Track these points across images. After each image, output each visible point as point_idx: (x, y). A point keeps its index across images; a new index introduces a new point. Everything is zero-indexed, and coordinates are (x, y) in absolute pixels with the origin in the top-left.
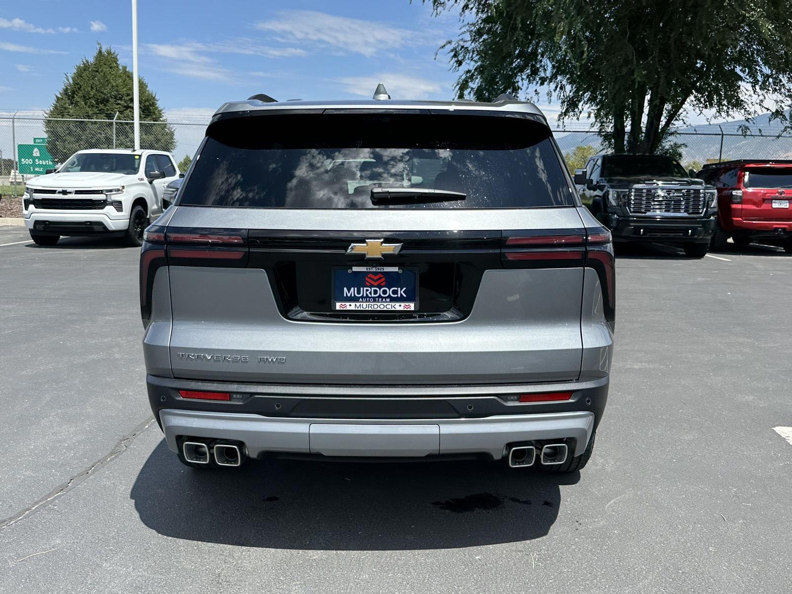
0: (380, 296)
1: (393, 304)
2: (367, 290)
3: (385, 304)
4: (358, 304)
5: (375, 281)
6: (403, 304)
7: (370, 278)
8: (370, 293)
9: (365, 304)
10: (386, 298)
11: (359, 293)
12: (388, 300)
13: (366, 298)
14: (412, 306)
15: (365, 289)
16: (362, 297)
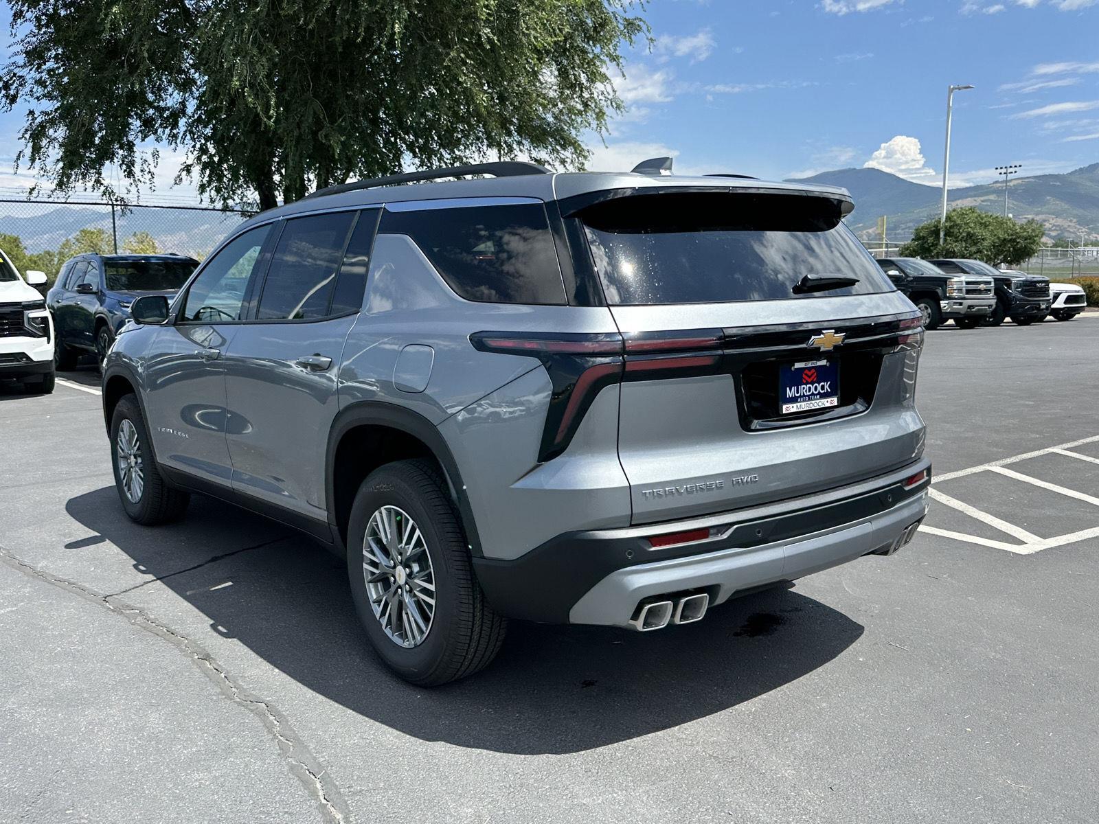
0: (813, 394)
1: (823, 400)
2: (804, 388)
3: (817, 401)
4: (799, 404)
5: (810, 377)
6: (829, 400)
7: (806, 374)
8: (806, 391)
9: (803, 404)
10: (816, 395)
11: (798, 393)
12: (818, 397)
13: (805, 398)
14: (834, 401)
15: (802, 386)
16: (800, 397)
